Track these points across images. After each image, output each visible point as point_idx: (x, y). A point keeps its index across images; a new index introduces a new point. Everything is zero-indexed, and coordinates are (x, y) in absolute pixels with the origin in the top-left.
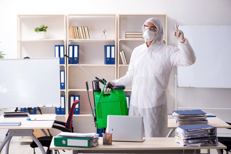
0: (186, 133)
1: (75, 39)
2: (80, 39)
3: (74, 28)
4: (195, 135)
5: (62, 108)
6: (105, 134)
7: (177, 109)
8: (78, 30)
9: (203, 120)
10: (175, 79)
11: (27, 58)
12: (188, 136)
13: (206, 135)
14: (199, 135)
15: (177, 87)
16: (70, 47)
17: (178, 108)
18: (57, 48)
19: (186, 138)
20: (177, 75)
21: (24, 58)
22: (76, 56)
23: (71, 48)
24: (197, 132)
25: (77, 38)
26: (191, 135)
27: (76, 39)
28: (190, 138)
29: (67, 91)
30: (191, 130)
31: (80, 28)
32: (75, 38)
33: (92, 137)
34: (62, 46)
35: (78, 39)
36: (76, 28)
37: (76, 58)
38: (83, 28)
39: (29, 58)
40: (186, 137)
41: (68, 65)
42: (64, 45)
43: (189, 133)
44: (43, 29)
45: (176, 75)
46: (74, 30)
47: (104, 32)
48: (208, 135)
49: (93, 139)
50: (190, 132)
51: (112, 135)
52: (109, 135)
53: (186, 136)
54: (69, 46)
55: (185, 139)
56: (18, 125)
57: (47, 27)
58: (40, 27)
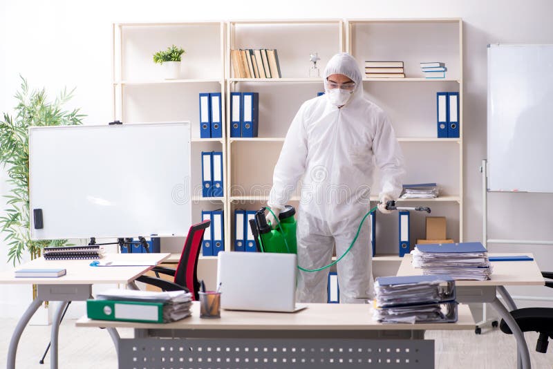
0: (385, 292)
1: (245, 79)
2: (258, 79)
3: (244, 52)
4: (404, 298)
5: (217, 241)
6: (206, 293)
7: (487, 243)
8: (253, 56)
9: (479, 267)
10: (482, 171)
11: (118, 123)
12: (390, 301)
13: (432, 298)
14: (414, 298)
15: (487, 190)
16: (234, 97)
17: (488, 241)
18: (205, 100)
19: (385, 304)
20: (486, 162)
21: (110, 124)
22: (248, 117)
23: (236, 99)
24: (409, 291)
25: (251, 77)
26: (396, 297)
27: (248, 79)
28: (391, 303)
29: (227, 200)
30: (394, 286)
31: (257, 53)
32: (246, 77)
33: (168, 299)
34: (215, 95)
35: (254, 79)
36: (248, 53)
37: (247, 122)
38: (263, 52)
39: (121, 123)
40: (385, 302)
41: (230, 140)
42: (221, 93)
43: (391, 292)
44: (173, 55)
45: (484, 161)
46: (242, 57)
47: (315, 63)
48: (435, 297)
49: (172, 305)
50: (393, 289)
51: (222, 296)
52: (213, 296)
53: (385, 299)
54: (232, 94)
55: (382, 305)
56: (56, 275)
57: (183, 52)
58: (166, 50)
